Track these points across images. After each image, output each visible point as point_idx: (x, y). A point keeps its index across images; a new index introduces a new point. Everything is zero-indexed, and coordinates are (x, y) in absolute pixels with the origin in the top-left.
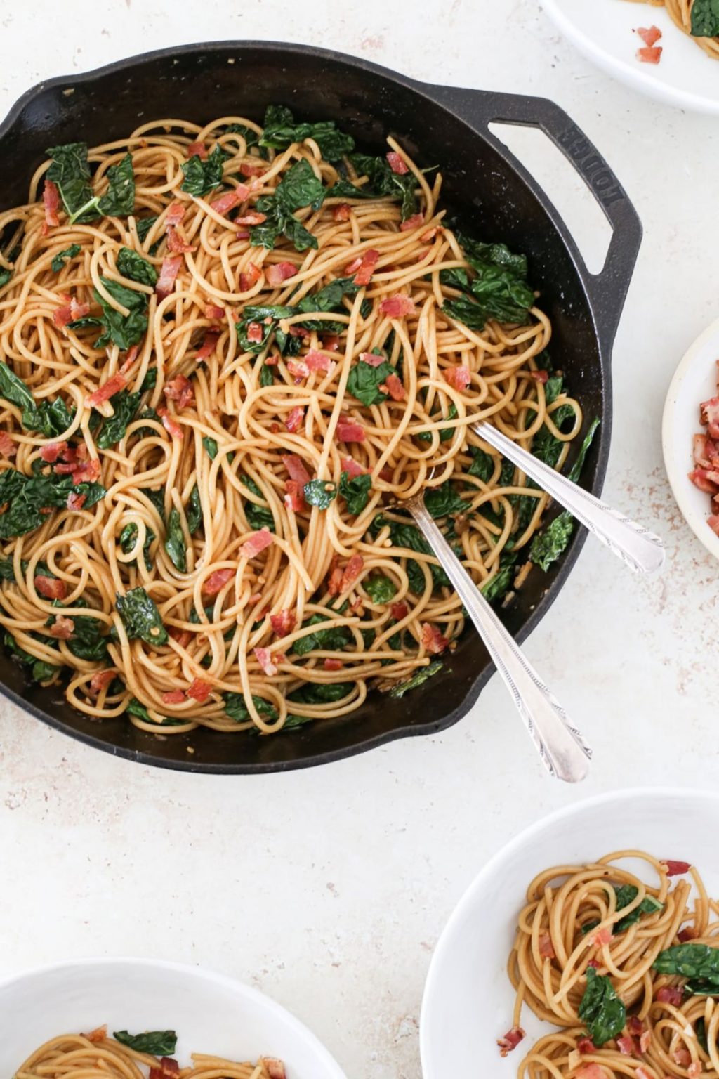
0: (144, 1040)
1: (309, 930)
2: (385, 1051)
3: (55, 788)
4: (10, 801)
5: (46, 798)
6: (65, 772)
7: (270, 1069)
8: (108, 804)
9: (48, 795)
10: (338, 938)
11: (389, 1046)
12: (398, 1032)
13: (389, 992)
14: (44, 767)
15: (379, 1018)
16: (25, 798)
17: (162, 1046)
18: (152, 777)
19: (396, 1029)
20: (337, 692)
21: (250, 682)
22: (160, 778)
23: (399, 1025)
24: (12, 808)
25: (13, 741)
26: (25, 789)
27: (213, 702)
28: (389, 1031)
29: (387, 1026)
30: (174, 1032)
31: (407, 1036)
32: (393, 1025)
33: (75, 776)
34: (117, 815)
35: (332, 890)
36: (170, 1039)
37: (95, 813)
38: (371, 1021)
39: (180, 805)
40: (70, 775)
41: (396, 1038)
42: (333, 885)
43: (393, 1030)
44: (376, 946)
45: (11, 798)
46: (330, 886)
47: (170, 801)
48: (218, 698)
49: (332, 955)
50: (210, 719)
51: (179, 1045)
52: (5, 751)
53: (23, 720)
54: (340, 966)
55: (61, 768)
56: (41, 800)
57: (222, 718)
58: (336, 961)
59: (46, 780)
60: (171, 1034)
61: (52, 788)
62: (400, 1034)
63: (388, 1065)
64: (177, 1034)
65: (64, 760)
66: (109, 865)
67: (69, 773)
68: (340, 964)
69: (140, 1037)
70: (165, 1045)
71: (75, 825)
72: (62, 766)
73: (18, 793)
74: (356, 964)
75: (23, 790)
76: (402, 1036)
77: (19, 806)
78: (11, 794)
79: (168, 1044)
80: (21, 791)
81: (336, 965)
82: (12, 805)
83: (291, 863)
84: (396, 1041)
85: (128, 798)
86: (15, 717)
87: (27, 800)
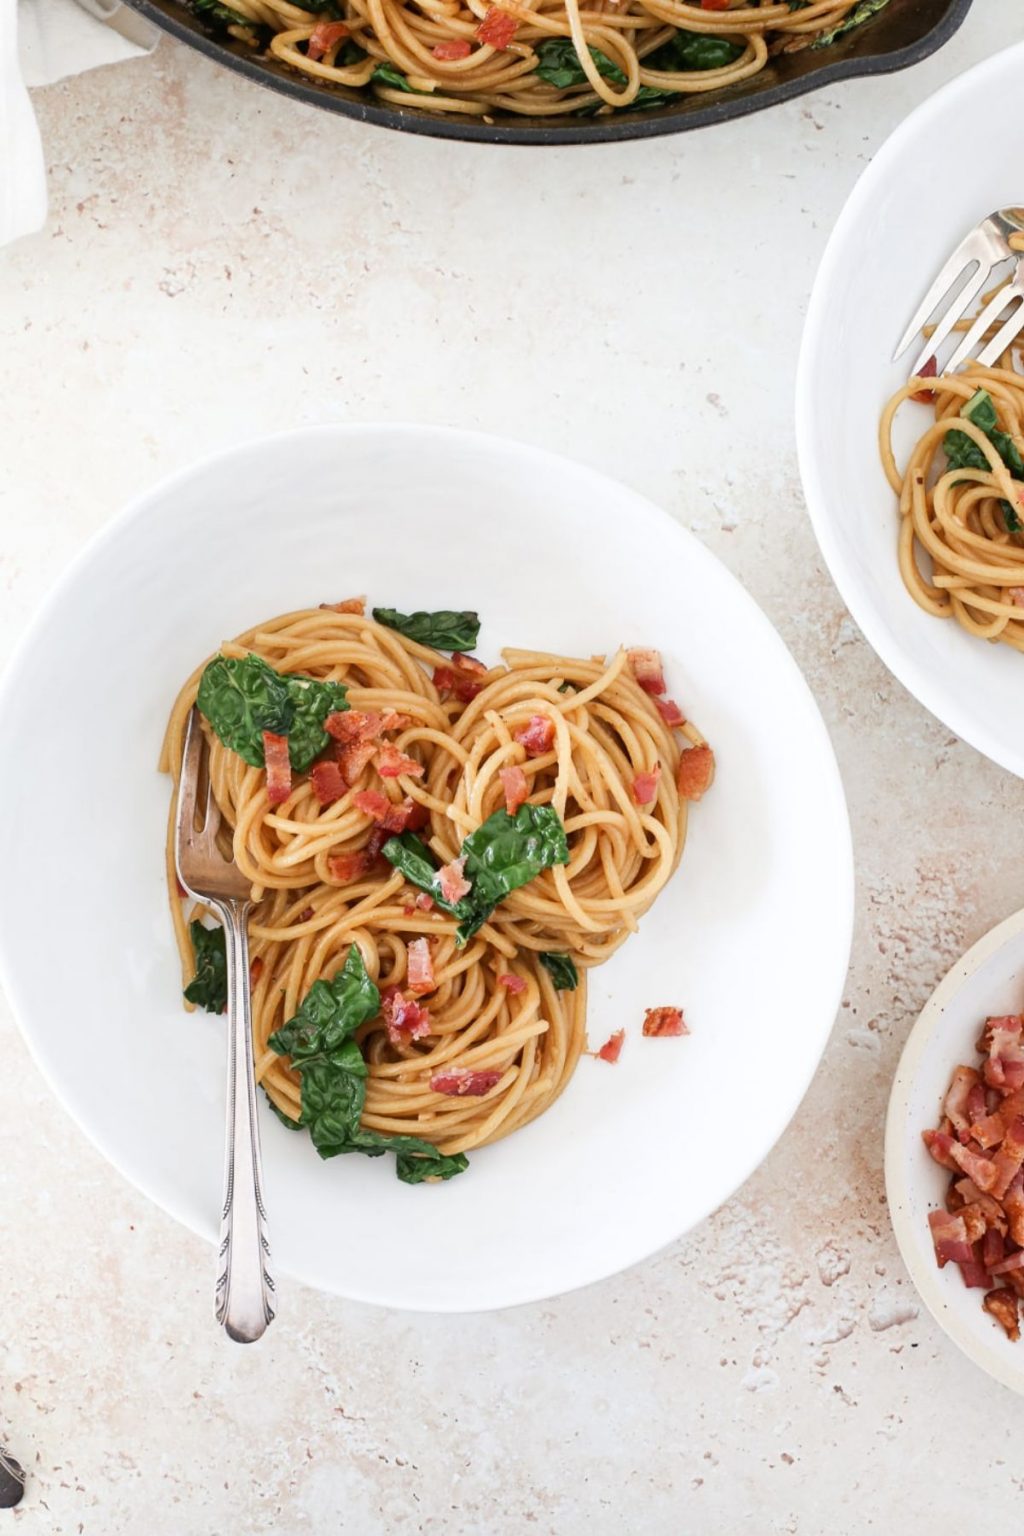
0: (426, 623)
1: (681, 473)
2: (815, 669)
3: (243, 258)
4: (166, 283)
5: (229, 274)
6: (258, 230)
7: (638, 666)
8: (333, 279)
9: (232, 268)
10: (730, 484)
11: (823, 660)
12: (837, 637)
13: (819, 571)
14: (223, 224)
15: (805, 615)
16: (193, 276)
17: (455, 636)
18: (406, 232)
19: (834, 631)
20: (719, 53)
21: (583, 21)
22: (420, 233)
23: (839, 625)
24: (171, 295)
25: (170, 186)
26: (193, 261)
27: (520, 59)
28: (823, 636)
29: (818, 627)
30: (476, 614)
31: (852, 643)
32: (829, 626)
33: (276, 237)
34: (349, 295)
35: (716, 405)
36: (468, 625)
37: (312, 294)
38: (792, 620)
39: (454, 276)
40: (267, 236)
41: (835, 647)
42: (717, 397)
43: (829, 634)
44: (794, 495)
45: (170, 277)
46: (713, 399)
47: (438, 270)
48: (525, 50)
49: (720, 512)
50: (506, 95)
51: (483, 637)
52: (157, 203)
53: (186, 152)
54: (735, 531)
55: (252, 225)
56: (219, 278)
57: (528, 90)
58: (728, 522)
59: (227, 245)
60: (469, 618)
61: (239, 259)
62: (841, 640)
63: (824, 693)
64: (480, 618)
65: (256, 211)
66: (338, 379)
67: (265, 232)
68: (735, 526)
69: (419, 617)
70: (459, 635)
71: (279, 316)
72: (254, 221)
73: (181, 269)
74: (762, 525)
75: (189, 264)
76: (844, 644)
77: (183, 290)
78: (168, 271)
79: (464, 633)
80: (185, 266)
81: (728, 529)
82: (172, 290)
83: (645, 363)
84: (834, 652)
85: (367, 269)
86: (170, 147)
87: (195, 280)
